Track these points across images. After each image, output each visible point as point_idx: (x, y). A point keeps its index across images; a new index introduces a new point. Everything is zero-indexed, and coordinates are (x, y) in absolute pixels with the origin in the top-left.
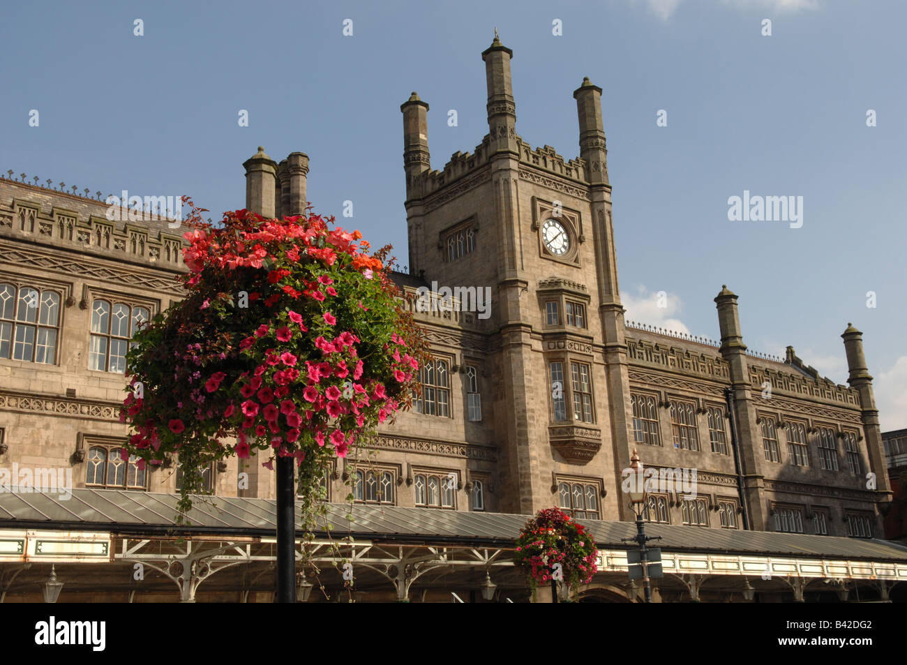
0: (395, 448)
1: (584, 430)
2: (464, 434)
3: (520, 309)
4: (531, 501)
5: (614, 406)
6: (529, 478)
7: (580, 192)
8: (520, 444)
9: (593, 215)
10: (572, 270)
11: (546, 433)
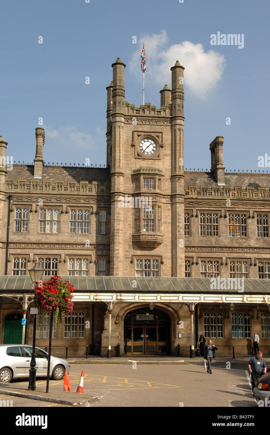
0: (59, 248)
1: (147, 236)
2: (95, 240)
3: (116, 185)
4: (114, 268)
5: (173, 222)
6: (114, 258)
7: (165, 122)
8: (112, 244)
9: (172, 132)
10: (155, 161)
11: (130, 238)
